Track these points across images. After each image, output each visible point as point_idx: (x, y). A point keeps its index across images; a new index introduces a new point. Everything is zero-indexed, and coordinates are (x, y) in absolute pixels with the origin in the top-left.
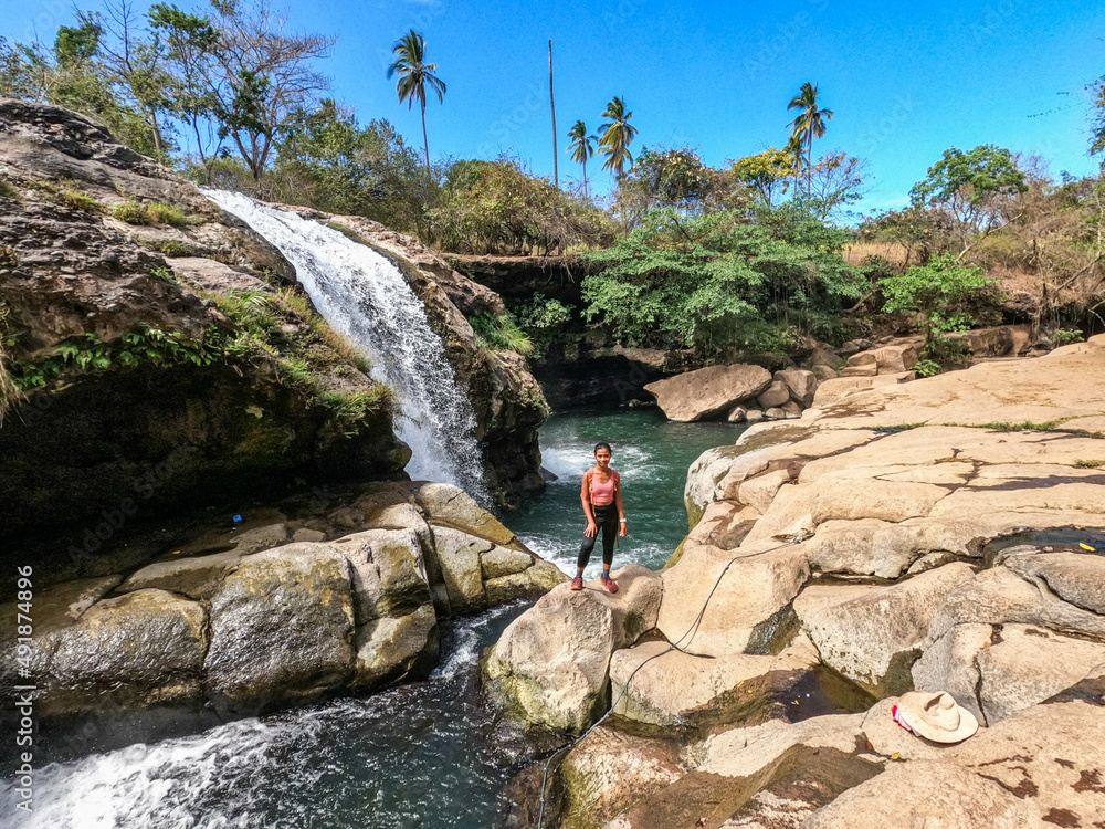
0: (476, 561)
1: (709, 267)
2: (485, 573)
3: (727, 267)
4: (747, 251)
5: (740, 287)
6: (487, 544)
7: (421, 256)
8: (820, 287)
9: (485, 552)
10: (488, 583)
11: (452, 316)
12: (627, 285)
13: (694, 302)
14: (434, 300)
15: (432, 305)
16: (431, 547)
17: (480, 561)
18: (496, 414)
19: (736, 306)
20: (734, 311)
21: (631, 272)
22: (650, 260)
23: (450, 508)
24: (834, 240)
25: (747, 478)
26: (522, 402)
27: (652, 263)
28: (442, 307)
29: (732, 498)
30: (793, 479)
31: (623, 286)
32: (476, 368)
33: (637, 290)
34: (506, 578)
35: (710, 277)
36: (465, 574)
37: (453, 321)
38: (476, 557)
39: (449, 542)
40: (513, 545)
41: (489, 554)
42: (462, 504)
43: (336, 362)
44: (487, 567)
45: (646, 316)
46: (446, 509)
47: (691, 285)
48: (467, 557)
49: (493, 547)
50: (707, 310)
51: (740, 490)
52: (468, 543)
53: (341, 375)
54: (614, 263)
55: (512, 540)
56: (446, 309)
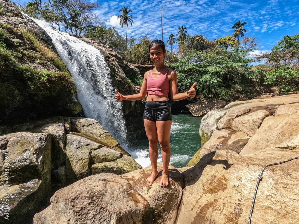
0: (88, 154)
1: (207, 68)
2: (92, 160)
3: (213, 69)
4: (220, 63)
5: (217, 74)
6: (97, 145)
7: (111, 52)
8: (243, 76)
9: (94, 149)
10: (94, 166)
11: (118, 70)
12: (181, 74)
13: (203, 79)
14: (112, 64)
15: (111, 65)
16: (61, 145)
17: (90, 153)
18: (133, 105)
19: (215, 80)
20: (215, 81)
21: (182, 69)
22: (188, 66)
23: (88, 128)
24: (248, 61)
25: (237, 116)
26: (142, 101)
27: (190, 67)
28: (115, 66)
29: (228, 127)
30: (272, 114)
31: (180, 74)
32: (126, 88)
33: (184, 75)
34: (103, 164)
35: (208, 71)
36: (79, 160)
37: (118, 72)
38: (88, 152)
39: (74, 143)
40: (117, 148)
41: (97, 150)
42: (95, 127)
43: (40, 58)
44: (94, 157)
45: (187, 83)
46: (86, 129)
47: (202, 74)
48: (83, 151)
49: (100, 147)
50: (206, 82)
51: (233, 123)
52: (85, 144)
53: (40, 64)
54: (178, 67)
55: (117, 145)
56: (116, 67)
